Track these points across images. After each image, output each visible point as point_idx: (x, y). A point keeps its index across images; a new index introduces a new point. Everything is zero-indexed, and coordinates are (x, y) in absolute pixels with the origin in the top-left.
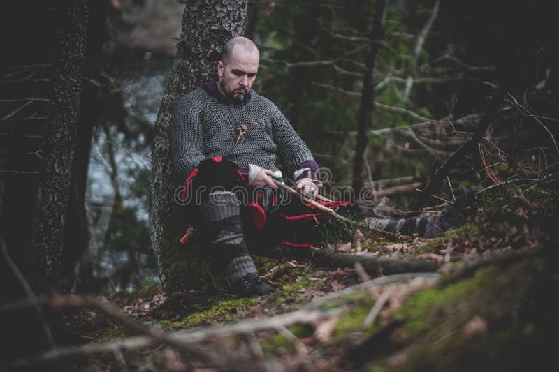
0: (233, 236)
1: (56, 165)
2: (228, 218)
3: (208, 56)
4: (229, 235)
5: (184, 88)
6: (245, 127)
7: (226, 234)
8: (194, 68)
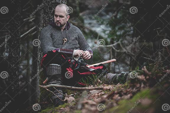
0: (56, 82)
1: (13, 54)
2: (55, 75)
3: (52, 13)
4: (55, 81)
5: (45, 25)
6: (66, 39)
7: (53, 81)
8: (47, 17)
